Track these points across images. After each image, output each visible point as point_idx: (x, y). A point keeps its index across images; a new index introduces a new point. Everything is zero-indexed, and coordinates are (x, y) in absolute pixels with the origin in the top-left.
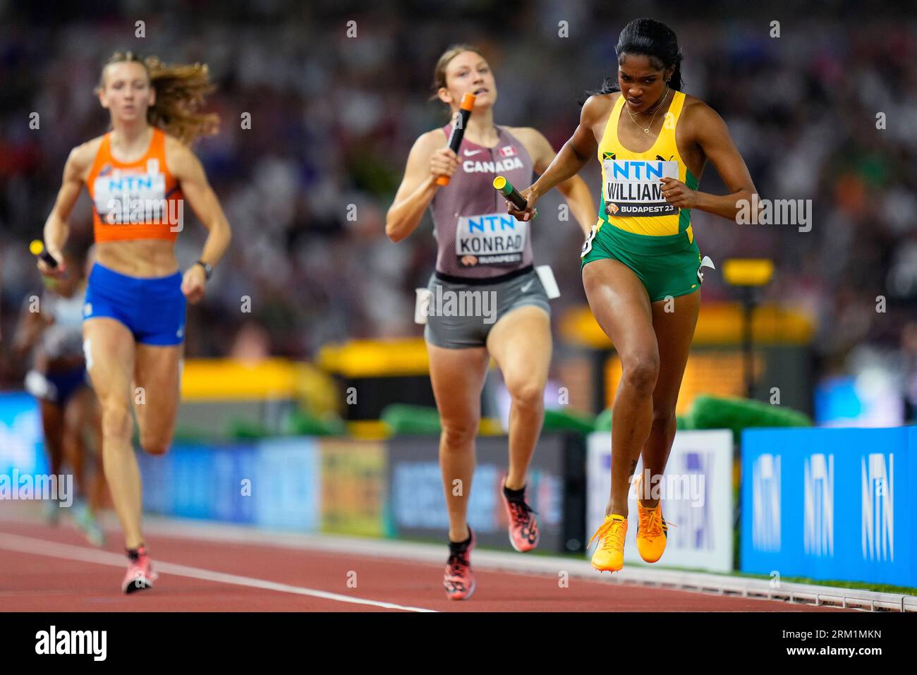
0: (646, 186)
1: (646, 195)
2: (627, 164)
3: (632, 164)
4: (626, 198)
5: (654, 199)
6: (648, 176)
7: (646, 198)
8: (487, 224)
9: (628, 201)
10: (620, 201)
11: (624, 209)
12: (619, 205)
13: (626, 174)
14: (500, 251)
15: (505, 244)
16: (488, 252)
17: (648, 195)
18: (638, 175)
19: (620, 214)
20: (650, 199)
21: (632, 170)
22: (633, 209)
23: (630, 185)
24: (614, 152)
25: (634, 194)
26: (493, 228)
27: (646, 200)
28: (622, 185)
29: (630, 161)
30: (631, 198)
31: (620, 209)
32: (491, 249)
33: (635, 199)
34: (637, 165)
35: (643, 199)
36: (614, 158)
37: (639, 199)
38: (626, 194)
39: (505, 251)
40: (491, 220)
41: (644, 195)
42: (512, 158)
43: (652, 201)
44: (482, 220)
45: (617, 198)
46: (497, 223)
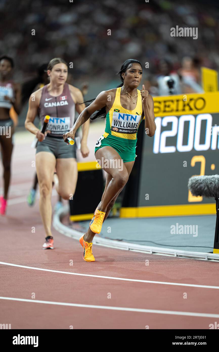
0: (130, 123)
1: (129, 126)
2: (124, 115)
3: (126, 115)
4: (122, 127)
5: (131, 128)
6: (131, 120)
7: (129, 127)
8: (55, 121)
9: (123, 128)
10: (119, 127)
11: (120, 130)
12: (119, 129)
13: (123, 118)
14: (59, 130)
15: (61, 128)
16: (55, 130)
17: (130, 127)
18: (127, 119)
19: (118, 132)
20: (130, 128)
21: (126, 117)
22: (124, 131)
23: (124, 122)
24: (119, 109)
25: (125, 126)
26: (57, 122)
27: (129, 128)
28: (121, 122)
29: (125, 114)
30: (124, 127)
31: (119, 130)
32: (56, 129)
33: (125, 127)
34: (128, 116)
35: (128, 127)
36: (119, 111)
37: (126, 127)
38: (122, 125)
39: (61, 130)
40: (57, 120)
41: (128, 126)
42: (64, 101)
43: (131, 129)
44: (54, 119)
45: (119, 126)
46: (59, 121)
